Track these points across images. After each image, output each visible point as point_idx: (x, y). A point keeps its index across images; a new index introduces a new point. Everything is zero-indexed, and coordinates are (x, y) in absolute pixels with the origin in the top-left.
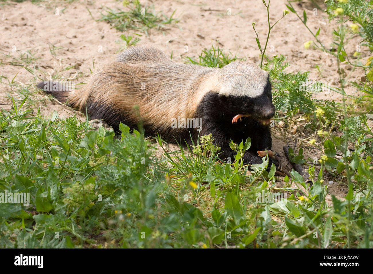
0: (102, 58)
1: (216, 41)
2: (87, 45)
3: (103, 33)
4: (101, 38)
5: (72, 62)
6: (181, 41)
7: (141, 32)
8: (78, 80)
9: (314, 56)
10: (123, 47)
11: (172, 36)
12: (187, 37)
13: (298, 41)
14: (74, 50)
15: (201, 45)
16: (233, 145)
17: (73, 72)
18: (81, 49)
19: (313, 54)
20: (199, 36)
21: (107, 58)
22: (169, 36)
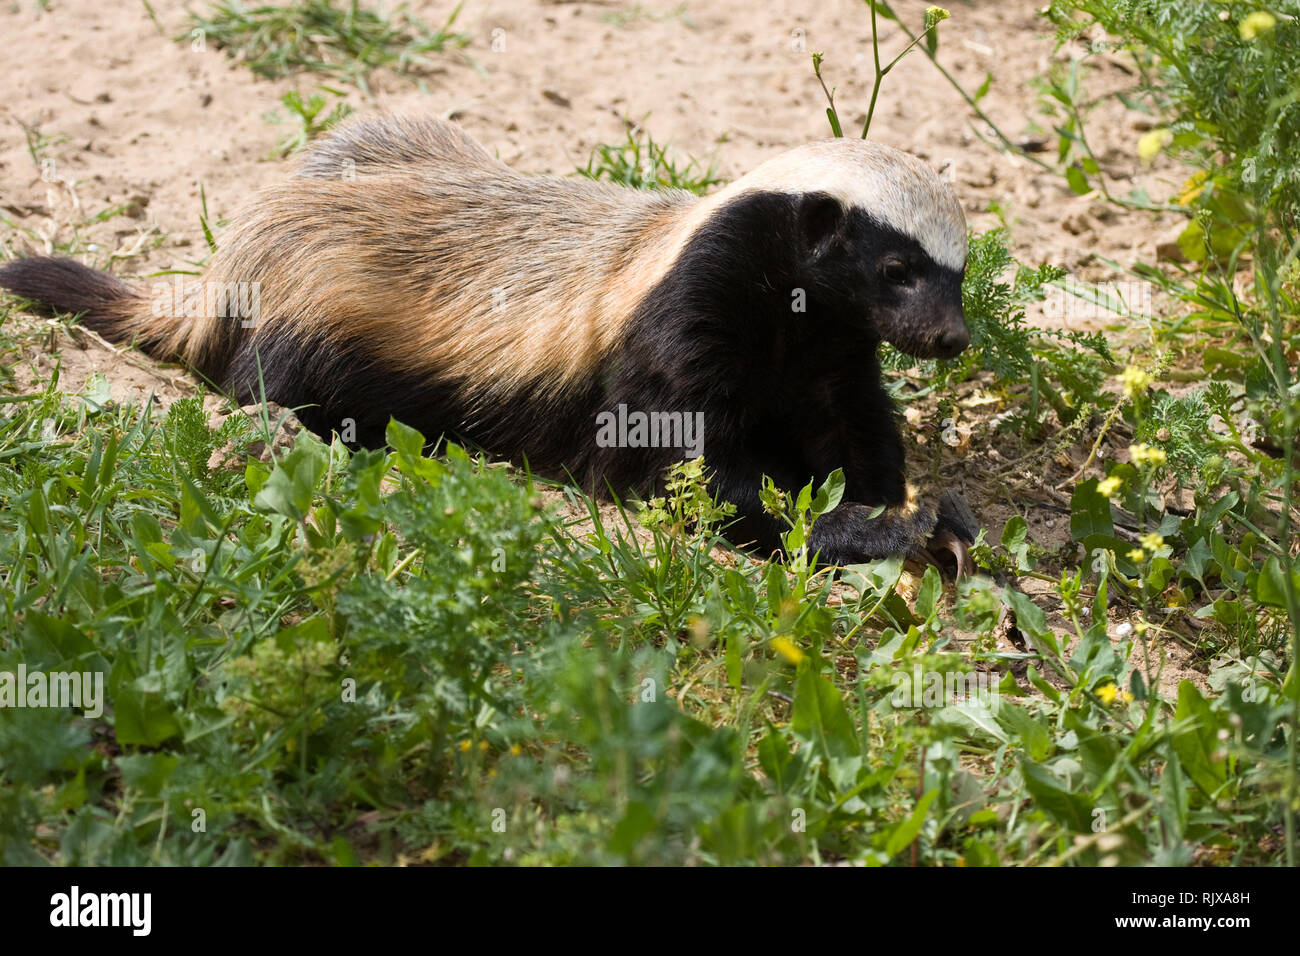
0: (220, 175)
1: (615, 113)
2: (155, 128)
3: (208, 84)
4: (201, 102)
5: (114, 193)
6: (493, 115)
7: (343, 82)
8: (147, 259)
9: (971, 171)
10: (290, 136)
11: (452, 95)
12: (509, 98)
13: (906, 113)
14: (108, 147)
15: (561, 129)
16: (772, 497)
17: (125, 228)
18: (134, 142)
19: (967, 163)
20: (551, 96)
21: (238, 176)
22: (442, 95)
